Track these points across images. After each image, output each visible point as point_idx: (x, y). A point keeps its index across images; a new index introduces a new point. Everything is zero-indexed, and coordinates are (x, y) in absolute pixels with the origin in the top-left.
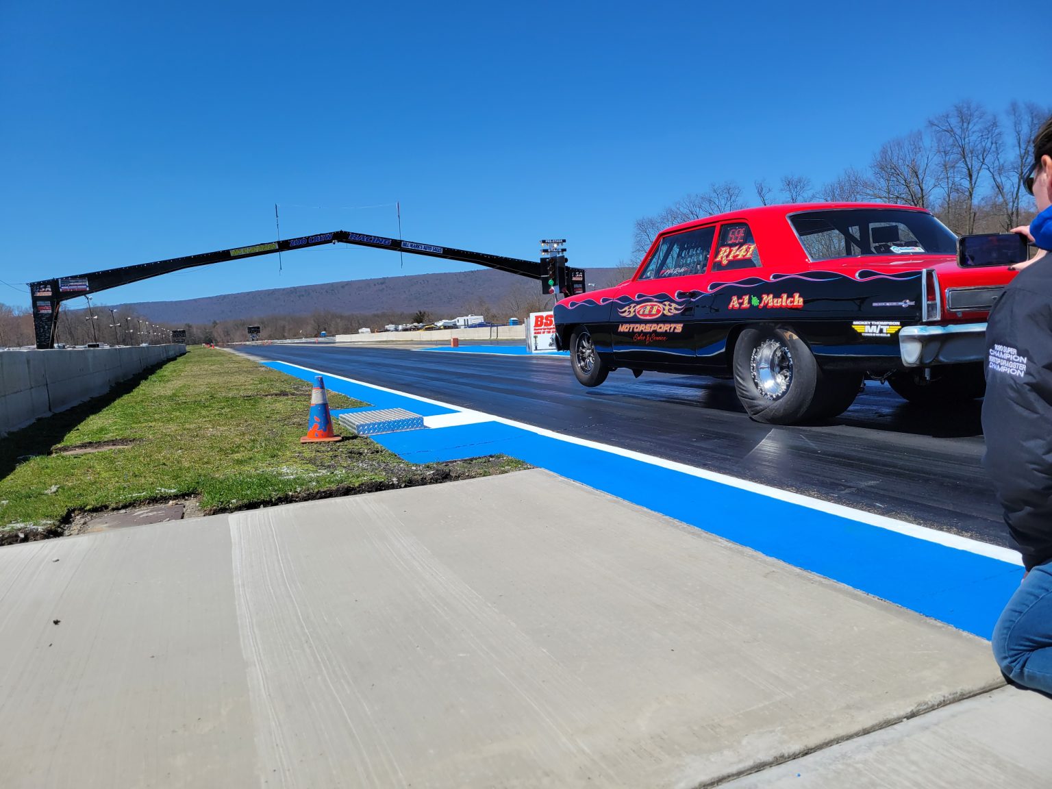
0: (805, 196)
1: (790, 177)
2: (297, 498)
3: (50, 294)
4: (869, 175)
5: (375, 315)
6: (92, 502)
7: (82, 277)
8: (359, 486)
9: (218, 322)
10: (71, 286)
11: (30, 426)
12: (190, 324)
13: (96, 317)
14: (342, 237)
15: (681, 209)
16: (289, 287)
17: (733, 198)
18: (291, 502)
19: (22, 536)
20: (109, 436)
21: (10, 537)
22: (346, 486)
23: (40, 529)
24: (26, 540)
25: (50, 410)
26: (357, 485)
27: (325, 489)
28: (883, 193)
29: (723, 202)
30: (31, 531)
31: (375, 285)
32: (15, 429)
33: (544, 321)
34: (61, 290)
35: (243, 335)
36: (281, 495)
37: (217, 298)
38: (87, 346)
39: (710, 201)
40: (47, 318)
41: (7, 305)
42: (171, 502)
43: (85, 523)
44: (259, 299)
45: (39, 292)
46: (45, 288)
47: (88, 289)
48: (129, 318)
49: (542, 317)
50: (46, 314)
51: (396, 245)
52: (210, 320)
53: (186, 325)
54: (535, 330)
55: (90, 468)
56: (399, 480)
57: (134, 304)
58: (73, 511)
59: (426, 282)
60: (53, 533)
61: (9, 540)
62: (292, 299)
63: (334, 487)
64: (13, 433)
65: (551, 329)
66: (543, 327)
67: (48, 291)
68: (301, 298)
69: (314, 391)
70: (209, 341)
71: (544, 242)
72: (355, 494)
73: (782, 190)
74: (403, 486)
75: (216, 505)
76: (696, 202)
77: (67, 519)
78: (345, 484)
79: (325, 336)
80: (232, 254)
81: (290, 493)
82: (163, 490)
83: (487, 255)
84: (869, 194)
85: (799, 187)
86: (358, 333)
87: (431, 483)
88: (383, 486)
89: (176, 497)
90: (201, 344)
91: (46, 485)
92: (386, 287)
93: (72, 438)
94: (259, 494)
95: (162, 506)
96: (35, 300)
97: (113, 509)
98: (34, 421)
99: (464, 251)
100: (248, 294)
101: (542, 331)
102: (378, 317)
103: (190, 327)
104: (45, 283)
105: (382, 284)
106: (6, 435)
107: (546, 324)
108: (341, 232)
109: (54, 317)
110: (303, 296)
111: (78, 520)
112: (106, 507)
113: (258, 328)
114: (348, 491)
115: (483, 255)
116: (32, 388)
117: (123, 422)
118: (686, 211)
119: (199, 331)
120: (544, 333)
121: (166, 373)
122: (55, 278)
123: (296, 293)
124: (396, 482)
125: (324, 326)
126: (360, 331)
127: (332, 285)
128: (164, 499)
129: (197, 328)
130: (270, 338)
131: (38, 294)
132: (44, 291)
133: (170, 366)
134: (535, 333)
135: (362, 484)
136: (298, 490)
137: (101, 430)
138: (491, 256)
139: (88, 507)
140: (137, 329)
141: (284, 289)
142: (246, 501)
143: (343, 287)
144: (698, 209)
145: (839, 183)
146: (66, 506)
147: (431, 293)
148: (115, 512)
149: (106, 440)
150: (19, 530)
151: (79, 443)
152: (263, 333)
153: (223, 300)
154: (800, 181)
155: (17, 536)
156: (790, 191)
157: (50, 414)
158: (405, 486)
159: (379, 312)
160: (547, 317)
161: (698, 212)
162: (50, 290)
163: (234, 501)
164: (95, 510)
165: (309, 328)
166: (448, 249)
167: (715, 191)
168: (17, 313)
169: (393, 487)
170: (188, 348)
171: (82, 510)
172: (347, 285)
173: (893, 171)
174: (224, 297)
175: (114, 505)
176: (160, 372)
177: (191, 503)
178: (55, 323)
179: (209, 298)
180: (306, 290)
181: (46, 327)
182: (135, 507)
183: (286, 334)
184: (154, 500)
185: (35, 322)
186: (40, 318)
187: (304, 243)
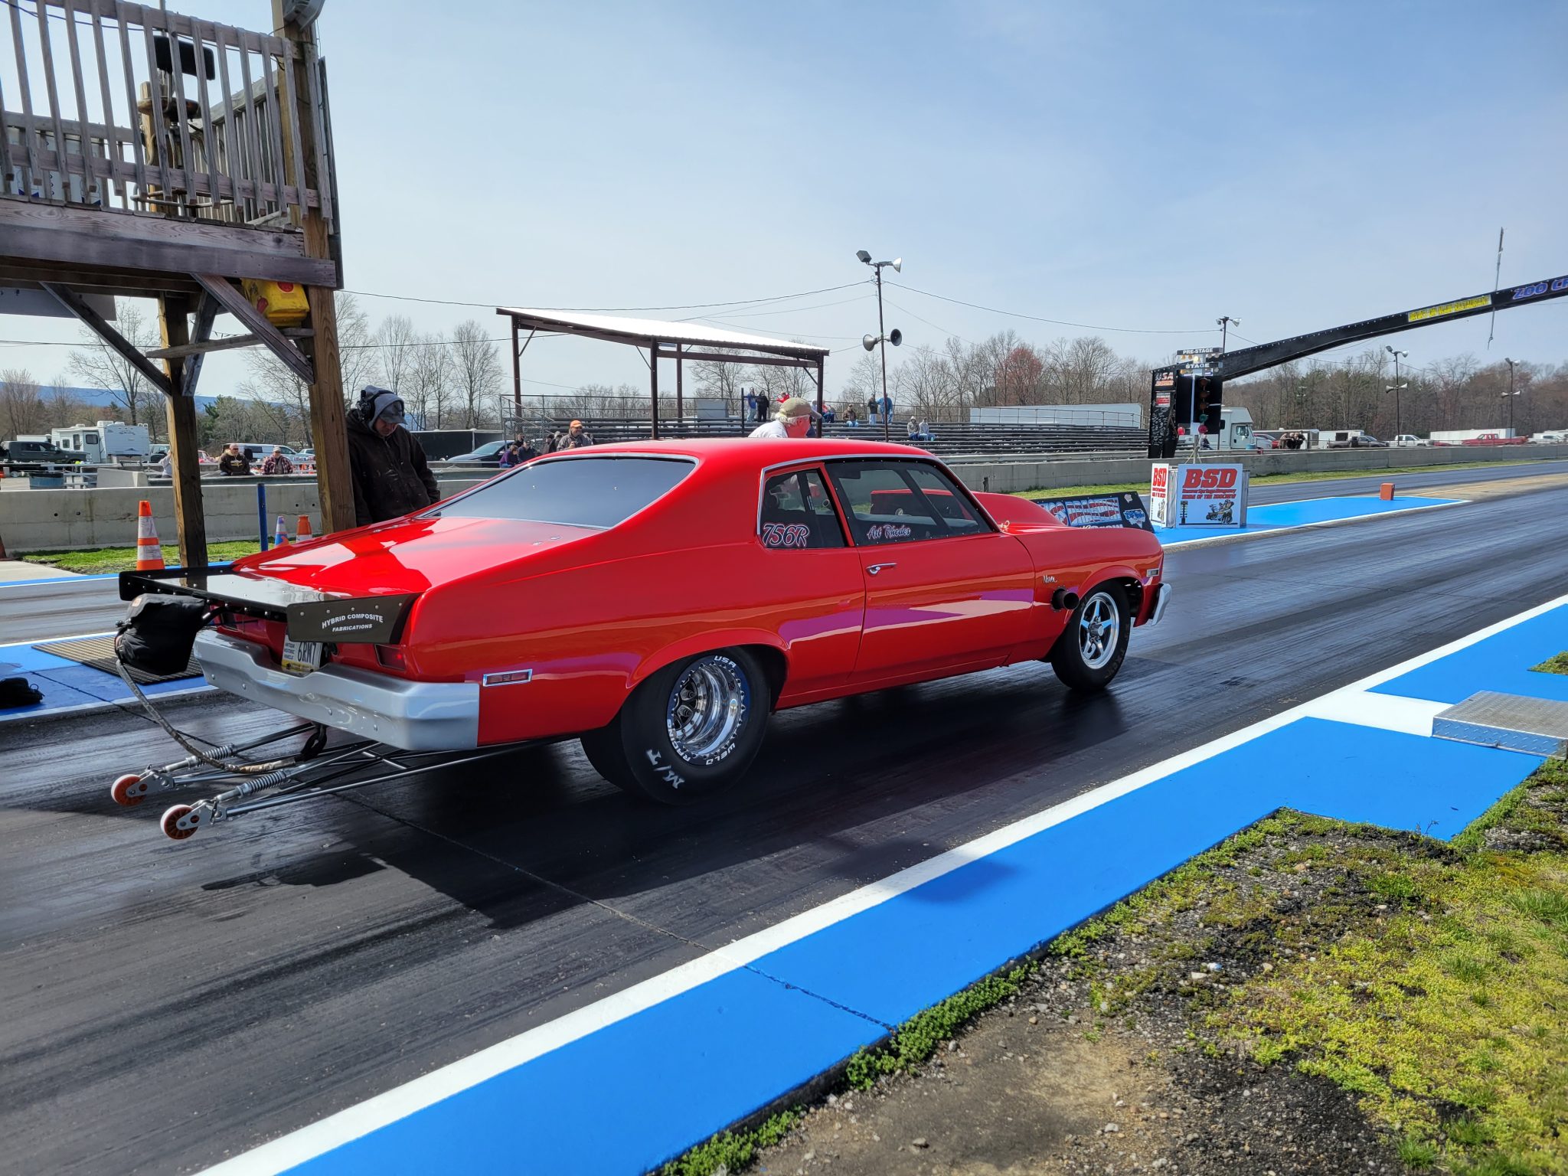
3: (1171, 383)
33: (1203, 478)
45: (1160, 380)
46: (1168, 375)
49: (1199, 472)
50: (1163, 409)
54: (1184, 491)
65: (1213, 491)
66: (1199, 488)
67: (1170, 380)
71: (1180, 353)
80: (1411, 319)
96: (1155, 391)
101: (1197, 494)
104: (1167, 370)
107: (1205, 484)
120: (1200, 497)
122: (1178, 364)
131: (1158, 384)
132: (1166, 380)
134: (1184, 497)
160: (1209, 472)
162: (1172, 378)
185: (1152, 417)
186: (1157, 413)
187: (1542, 291)
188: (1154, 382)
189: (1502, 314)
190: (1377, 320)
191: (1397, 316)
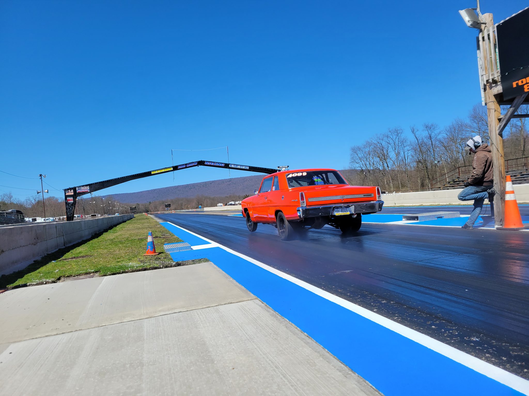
0: (436, 132)
1: (427, 124)
2: (129, 272)
3: (73, 194)
4: (468, 121)
5: (226, 197)
6: (67, 274)
7: (86, 185)
8: (149, 268)
9: (151, 202)
10: (81, 190)
11: (56, 252)
12: (139, 204)
13: (94, 202)
14: (201, 163)
15: (373, 141)
16: (185, 184)
17: (399, 135)
18: (127, 273)
19: (45, 283)
20: (82, 255)
21: (41, 283)
22: (145, 268)
23: (50, 281)
24: (46, 284)
25: (64, 245)
26: (148, 268)
27: (138, 269)
28: (476, 130)
29: (395, 137)
30: (48, 281)
31: (226, 182)
32: (50, 253)
34: (77, 192)
35: (163, 208)
36: (124, 271)
37: (152, 190)
38: (91, 215)
39: (388, 137)
40: (71, 205)
41: (56, 197)
42: (91, 274)
43: (64, 280)
44: (171, 191)
45: (68, 193)
46: (71, 191)
47: (89, 191)
48: (110, 202)
50: (71, 203)
51: (227, 166)
52: (148, 201)
53: (137, 204)
55: (70, 264)
56: (163, 266)
57: (113, 195)
58: (61, 277)
59: (251, 180)
60: (54, 282)
61: (41, 284)
62: (186, 190)
63: (141, 268)
64: (49, 254)
67: (72, 192)
68: (191, 189)
69: (149, 237)
70: (147, 211)
71: (279, 167)
72: (148, 270)
73: (423, 130)
74: (164, 268)
75: (103, 274)
76: (381, 137)
77: (59, 279)
78: (145, 267)
79: (201, 208)
80: (152, 173)
81: (127, 270)
82: (90, 270)
83: (270, 169)
84: (468, 131)
85: (432, 129)
86: (217, 206)
87: (174, 267)
88: (157, 268)
89: (93, 272)
90: (142, 213)
91: (55, 270)
92: (232, 183)
93: (68, 255)
94: (117, 271)
95: (89, 275)
96: (66, 197)
97: (74, 276)
98: (57, 250)
99: (259, 168)
100: (166, 188)
102: (228, 197)
103: (138, 205)
104: (70, 189)
105: (230, 181)
106: (46, 255)
108: (201, 161)
109: (74, 204)
110: (191, 188)
111: (62, 279)
112: (72, 276)
113: (170, 204)
114: (145, 270)
115: (268, 169)
116: (57, 237)
117: (89, 249)
118: (376, 142)
119: (143, 207)
121: (117, 229)
122: (75, 186)
123: (188, 187)
124: (161, 267)
125: (200, 203)
126: (218, 205)
127: (206, 182)
128: (90, 273)
129: (142, 205)
130: (175, 209)
131: (67, 194)
132: (70, 193)
133: (121, 225)
135: (150, 267)
136: (129, 269)
137: (80, 253)
138: (272, 169)
139: (66, 276)
140: (114, 206)
141: (183, 186)
142: (112, 273)
143: (211, 184)
144: (381, 141)
145: (453, 125)
146: (59, 275)
147: (254, 185)
148: (74, 277)
149: (80, 256)
150: (44, 281)
151: (70, 257)
152: (172, 207)
153: (154, 191)
154: (432, 125)
155: (43, 283)
156: (428, 130)
157: (64, 247)
158: (165, 268)
159: (228, 196)
161: (381, 143)
162: (73, 192)
163: (109, 273)
164: (68, 277)
165: (194, 204)
166: (251, 167)
167: (390, 132)
168: (60, 201)
169: (160, 268)
170: (135, 215)
171: (64, 276)
172: (212, 182)
173: (480, 119)
174: (155, 190)
175: (74, 275)
176: (115, 228)
177: (97, 274)
178: (75, 206)
179: (148, 191)
180: (193, 186)
181: (71, 208)
182: (80, 276)
183: (183, 207)
184: (87, 273)
185: (66, 206)
186: (68, 205)
187: (184, 166)
188: (65, 194)
189: (176, 172)
190: (143, 173)
191: (148, 172)
